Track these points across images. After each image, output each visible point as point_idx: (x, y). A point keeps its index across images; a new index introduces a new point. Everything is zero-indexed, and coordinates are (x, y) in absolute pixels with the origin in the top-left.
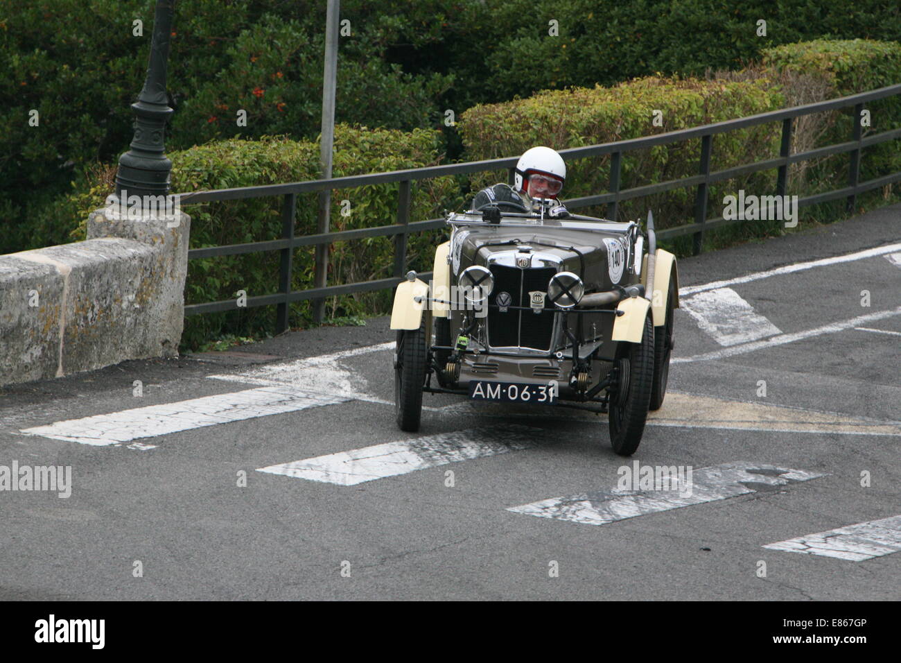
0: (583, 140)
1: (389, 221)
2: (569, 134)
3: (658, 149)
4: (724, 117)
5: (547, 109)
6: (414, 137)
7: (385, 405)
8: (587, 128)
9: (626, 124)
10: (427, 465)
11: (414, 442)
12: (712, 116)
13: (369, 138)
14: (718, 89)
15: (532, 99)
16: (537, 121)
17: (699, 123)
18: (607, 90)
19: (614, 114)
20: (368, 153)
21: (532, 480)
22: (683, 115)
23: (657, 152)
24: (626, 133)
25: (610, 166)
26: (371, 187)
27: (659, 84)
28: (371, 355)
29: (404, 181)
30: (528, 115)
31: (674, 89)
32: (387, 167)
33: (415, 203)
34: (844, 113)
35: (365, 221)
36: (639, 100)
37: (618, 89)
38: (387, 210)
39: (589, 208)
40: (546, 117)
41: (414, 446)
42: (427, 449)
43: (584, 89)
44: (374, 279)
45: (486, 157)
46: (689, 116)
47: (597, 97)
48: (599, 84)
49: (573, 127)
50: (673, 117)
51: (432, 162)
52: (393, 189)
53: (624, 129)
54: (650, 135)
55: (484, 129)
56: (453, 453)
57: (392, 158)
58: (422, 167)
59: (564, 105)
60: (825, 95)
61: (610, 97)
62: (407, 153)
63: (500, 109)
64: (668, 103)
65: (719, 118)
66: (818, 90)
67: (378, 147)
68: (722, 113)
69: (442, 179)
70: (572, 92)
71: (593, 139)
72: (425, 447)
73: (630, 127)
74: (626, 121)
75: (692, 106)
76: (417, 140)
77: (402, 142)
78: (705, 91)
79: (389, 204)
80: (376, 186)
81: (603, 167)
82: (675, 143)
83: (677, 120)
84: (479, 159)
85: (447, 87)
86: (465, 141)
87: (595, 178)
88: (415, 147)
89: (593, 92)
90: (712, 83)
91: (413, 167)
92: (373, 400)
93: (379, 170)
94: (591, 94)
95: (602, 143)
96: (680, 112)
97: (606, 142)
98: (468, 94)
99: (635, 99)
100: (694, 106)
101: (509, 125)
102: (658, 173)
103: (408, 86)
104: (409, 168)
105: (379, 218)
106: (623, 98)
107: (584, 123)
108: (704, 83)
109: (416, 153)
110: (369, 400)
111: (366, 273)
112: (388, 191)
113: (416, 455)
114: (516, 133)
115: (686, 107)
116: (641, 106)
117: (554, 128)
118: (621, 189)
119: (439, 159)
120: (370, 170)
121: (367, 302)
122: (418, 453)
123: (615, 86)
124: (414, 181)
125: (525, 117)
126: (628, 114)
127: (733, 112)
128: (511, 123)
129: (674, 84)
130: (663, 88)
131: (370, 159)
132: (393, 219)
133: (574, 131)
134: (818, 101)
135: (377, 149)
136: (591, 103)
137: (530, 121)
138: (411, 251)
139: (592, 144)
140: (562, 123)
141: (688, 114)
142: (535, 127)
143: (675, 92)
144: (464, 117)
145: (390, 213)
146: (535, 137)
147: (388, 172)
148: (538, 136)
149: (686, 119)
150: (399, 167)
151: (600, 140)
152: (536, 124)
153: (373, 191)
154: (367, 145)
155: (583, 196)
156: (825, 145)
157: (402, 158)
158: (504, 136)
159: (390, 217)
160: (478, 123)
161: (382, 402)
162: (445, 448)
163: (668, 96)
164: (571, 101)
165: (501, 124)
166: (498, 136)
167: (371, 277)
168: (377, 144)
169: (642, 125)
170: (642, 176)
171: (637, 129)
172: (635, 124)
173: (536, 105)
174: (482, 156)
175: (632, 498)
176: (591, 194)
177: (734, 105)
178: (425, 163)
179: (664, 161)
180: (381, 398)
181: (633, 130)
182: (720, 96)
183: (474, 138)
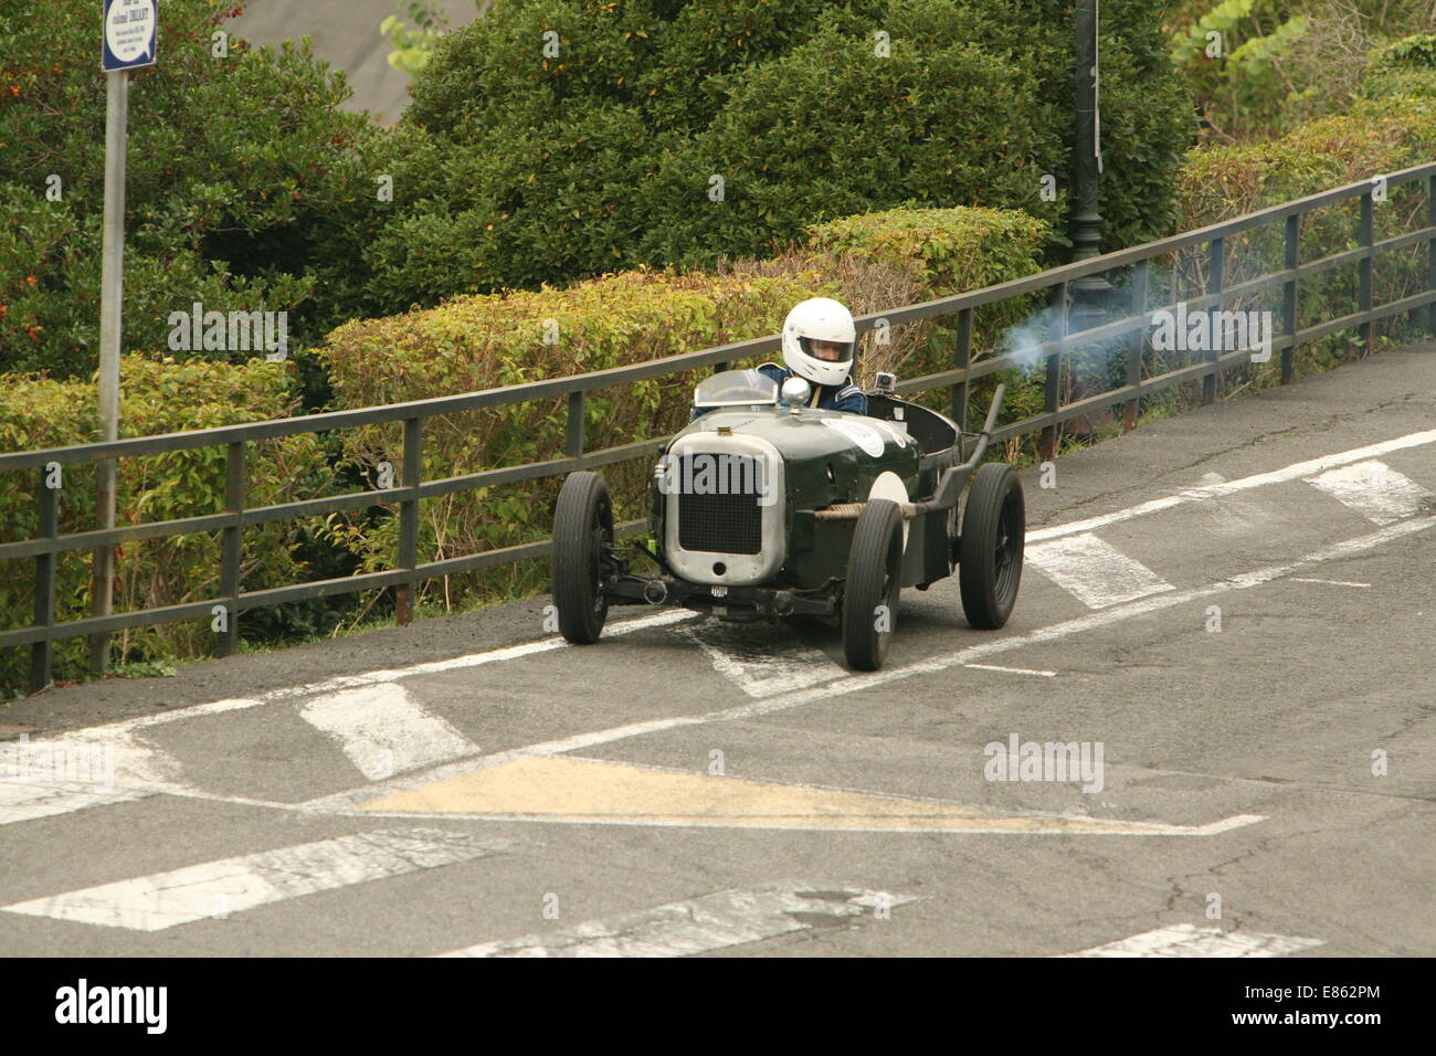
0: (524, 372)
1: (211, 508)
2: (499, 365)
3: (643, 386)
4: (750, 334)
5: (464, 324)
6: (249, 372)
7: (210, 801)
8: (529, 354)
9: (591, 346)
10: (279, 896)
11: (257, 858)
12: (730, 332)
13: (177, 375)
14: (738, 288)
15: (440, 309)
16: (448, 344)
17: (709, 344)
18: (561, 294)
19: (572, 331)
20: (175, 399)
21: (448, 916)
22: (683, 331)
23: (642, 390)
24: (591, 362)
25: (566, 414)
26: (181, 454)
27: (644, 283)
28: (187, 722)
29: (235, 442)
30: (433, 336)
31: (668, 290)
32: (207, 422)
33: (254, 479)
34: (940, 324)
35: (174, 509)
36: (611, 308)
37: (577, 291)
38: (208, 490)
39: (535, 483)
40: (463, 338)
41: (259, 866)
42: (279, 870)
43: (524, 292)
44: (189, 601)
45: (367, 403)
46: (693, 333)
47: (545, 304)
48: (549, 284)
49: (506, 353)
50: (667, 335)
51: (281, 412)
52: (217, 457)
53: (588, 354)
54: (631, 363)
55: (363, 358)
56: (321, 875)
57: (215, 407)
58: (263, 419)
59: (491, 318)
60: (910, 297)
61: (565, 305)
62: (239, 398)
63: (388, 327)
64: (659, 311)
65: (741, 335)
66: (899, 288)
67: (192, 389)
68: (745, 326)
69: (297, 439)
70: (503, 298)
71: (540, 372)
72: (275, 866)
73: (599, 352)
74: (592, 341)
75: (697, 316)
76: (255, 377)
77: (231, 380)
78: (717, 290)
79: (211, 480)
80: (190, 451)
81: (556, 416)
82: (671, 376)
83: (673, 339)
84: (356, 407)
85: (302, 296)
86: (333, 378)
87: (543, 434)
88: (252, 389)
89: (537, 296)
90: (727, 279)
91: (248, 419)
92: (191, 794)
93: (195, 426)
94: (534, 299)
95: (553, 377)
96: (677, 326)
97: (560, 376)
98: (337, 307)
99: (605, 306)
100: (700, 316)
101: (403, 352)
102: (644, 425)
103: (239, 295)
104: (243, 422)
105: (195, 503)
106: (586, 306)
107: (525, 347)
108: (716, 280)
109: (254, 398)
110: (183, 793)
111: (177, 594)
112: (208, 461)
113: (261, 880)
114: (415, 364)
115: (687, 318)
116: (615, 317)
117: (477, 355)
118: (586, 450)
119: (291, 408)
120: (180, 426)
121: (178, 639)
122: (264, 876)
123: (573, 288)
124: (250, 443)
125: (428, 338)
126: (596, 330)
127: (763, 324)
128: (407, 348)
129: (668, 282)
130: (650, 288)
131: (179, 409)
132: (219, 504)
133: (508, 359)
134: (899, 305)
135: (189, 393)
136: (535, 314)
137: (437, 344)
138: (249, 556)
139: (538, 380)
140: (489, 347)
141: (691, 329)
142: (445, 354)
143: (670, 294)
144: (331, 340)
145: (214, 495)
146: (446, 370)
147: (209, 429)
148: (450, 369)
149: (689, 338)
150: (227, 421)
151: (551, 373)
152: (446, 349)
153: (185, 460)
154: (174, 387)
155: (524, 463)
156: (913, 376)
157: (231, 408)
158: (395, 369)
159: (213, 502)
160: (353, 349)
161: (206, 796)
162: (309, 867)
163: (658, 301)
164: (503, 313)
165: (390, 350)
166: (387, 371)
167: (183, 599)
168: (190, 385)
169: (618, 348)
170: (619, 429)
171: (610, 354)
172: (607, 345)
173: (447, 318)
174: (360, 401)
175: (612, 941)
176: (538, 460)
177: (764, 314)
178: (269, 414)
179: (654, 405)
180: (204, 790)
181: (602, 356)
182: (741, 301)
183: (348, 374)
